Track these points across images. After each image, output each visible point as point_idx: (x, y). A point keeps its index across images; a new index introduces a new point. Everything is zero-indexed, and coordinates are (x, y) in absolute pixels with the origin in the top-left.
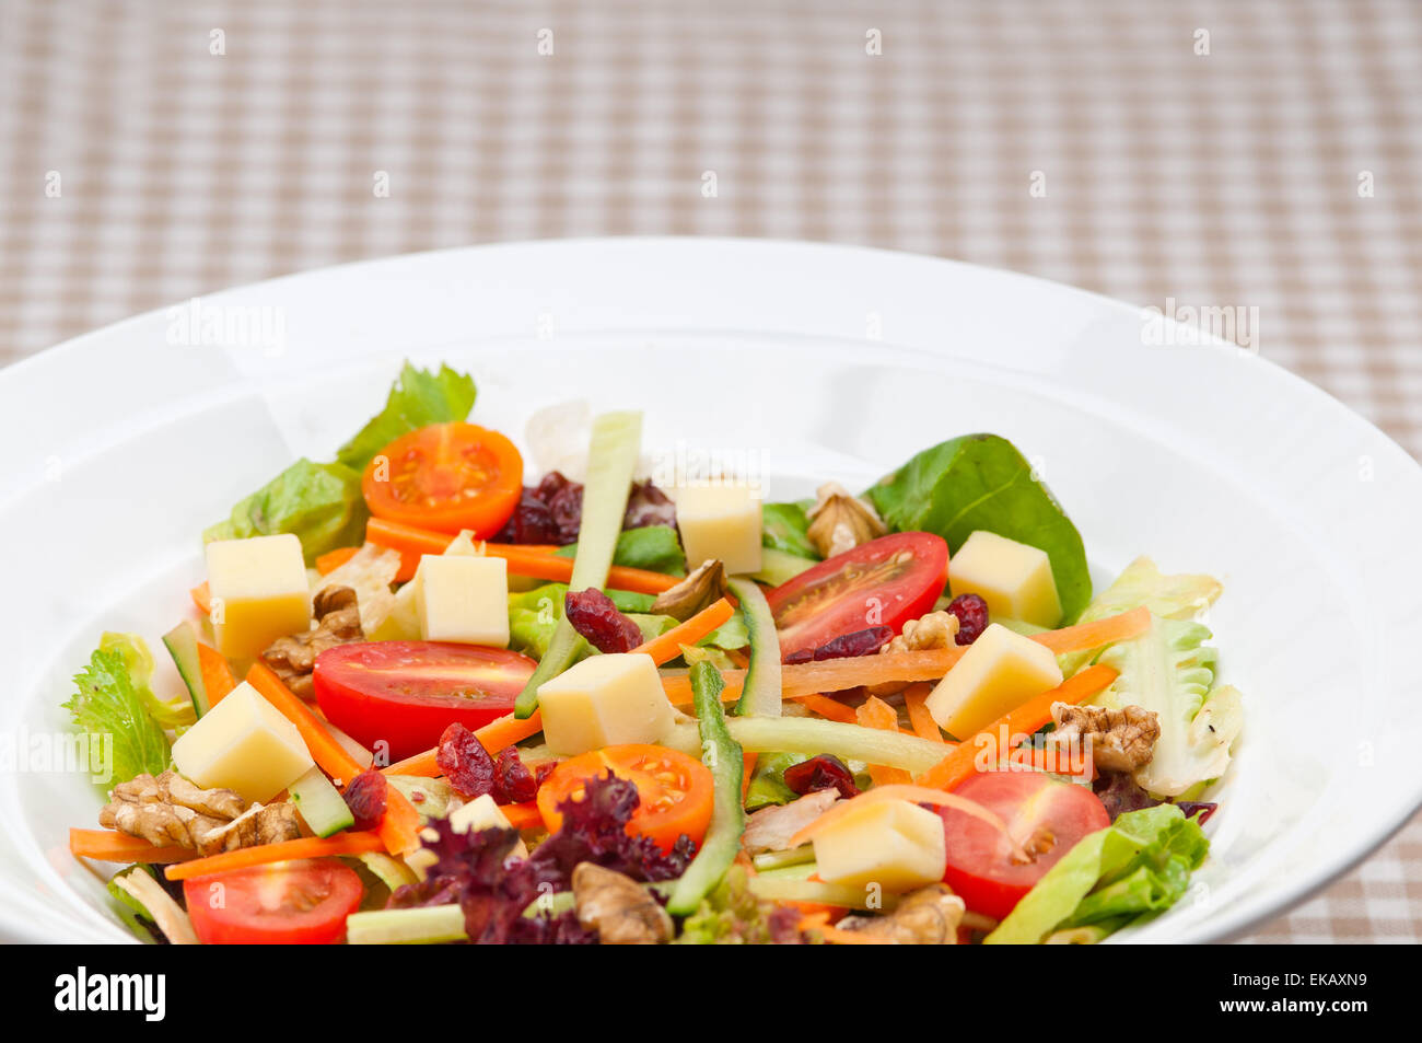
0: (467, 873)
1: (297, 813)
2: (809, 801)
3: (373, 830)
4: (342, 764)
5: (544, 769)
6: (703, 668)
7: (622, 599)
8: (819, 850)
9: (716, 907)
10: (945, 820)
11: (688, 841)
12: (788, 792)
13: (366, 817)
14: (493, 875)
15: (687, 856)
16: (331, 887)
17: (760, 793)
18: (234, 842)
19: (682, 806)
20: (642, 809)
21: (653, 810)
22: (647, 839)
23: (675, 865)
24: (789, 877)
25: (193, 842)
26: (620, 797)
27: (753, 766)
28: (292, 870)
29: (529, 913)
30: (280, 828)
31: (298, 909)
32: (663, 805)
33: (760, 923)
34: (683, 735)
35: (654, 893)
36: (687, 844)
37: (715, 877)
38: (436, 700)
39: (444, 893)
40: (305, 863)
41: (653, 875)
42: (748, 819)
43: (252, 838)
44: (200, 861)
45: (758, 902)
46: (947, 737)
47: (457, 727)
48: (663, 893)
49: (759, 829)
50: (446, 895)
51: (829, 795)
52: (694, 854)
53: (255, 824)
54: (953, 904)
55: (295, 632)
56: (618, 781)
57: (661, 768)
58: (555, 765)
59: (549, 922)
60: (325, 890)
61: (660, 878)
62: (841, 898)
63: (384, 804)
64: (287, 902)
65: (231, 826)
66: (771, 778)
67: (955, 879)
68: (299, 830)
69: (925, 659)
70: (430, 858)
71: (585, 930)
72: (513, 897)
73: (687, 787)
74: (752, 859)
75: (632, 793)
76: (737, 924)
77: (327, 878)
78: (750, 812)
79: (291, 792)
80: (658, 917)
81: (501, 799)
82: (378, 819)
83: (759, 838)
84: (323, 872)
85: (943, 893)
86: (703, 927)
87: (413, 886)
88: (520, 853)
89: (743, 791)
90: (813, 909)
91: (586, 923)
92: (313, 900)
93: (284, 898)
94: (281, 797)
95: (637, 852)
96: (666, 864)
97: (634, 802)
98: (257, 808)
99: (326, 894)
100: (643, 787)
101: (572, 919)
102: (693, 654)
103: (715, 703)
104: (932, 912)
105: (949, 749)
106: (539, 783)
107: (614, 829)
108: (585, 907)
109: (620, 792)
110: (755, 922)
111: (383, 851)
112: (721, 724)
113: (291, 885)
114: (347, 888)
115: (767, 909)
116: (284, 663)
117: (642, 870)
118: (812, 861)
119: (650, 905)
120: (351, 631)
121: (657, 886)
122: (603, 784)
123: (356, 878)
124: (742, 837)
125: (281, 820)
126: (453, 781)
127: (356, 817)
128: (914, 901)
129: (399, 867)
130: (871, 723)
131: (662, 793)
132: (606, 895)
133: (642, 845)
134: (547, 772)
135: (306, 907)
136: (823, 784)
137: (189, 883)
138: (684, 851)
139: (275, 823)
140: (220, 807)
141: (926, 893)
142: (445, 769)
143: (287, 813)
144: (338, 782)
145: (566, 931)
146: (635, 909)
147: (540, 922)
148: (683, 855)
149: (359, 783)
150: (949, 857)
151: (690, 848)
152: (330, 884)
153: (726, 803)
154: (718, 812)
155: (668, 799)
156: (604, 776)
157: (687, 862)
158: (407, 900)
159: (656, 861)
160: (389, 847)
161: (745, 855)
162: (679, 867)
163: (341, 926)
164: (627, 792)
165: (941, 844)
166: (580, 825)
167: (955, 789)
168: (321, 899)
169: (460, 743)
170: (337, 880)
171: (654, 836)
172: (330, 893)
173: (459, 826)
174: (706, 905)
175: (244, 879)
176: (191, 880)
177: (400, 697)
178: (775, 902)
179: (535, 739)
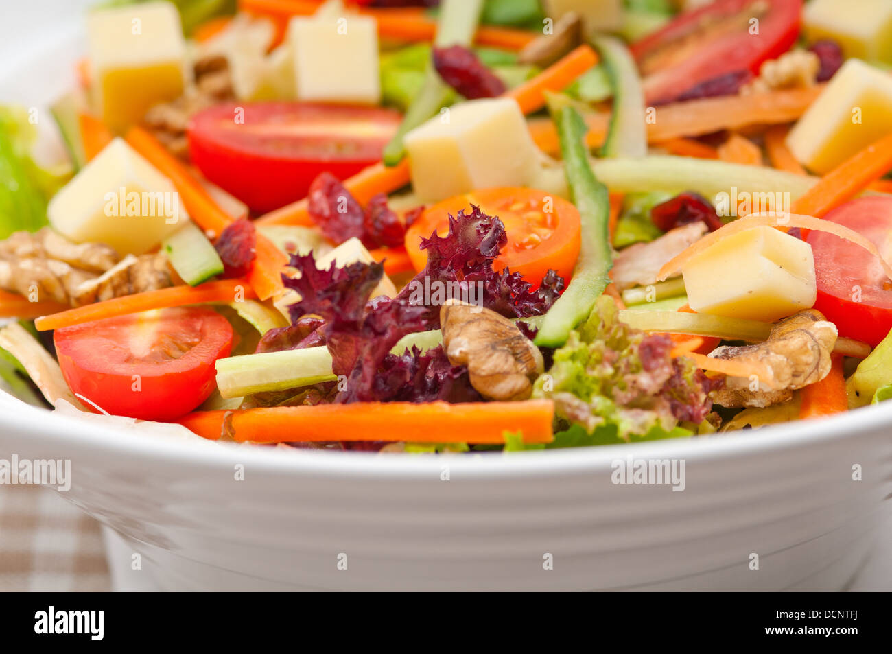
0: (331, 310)
1: (169, 264)
2: (676, 236)
3: (244, 278)
4: (214, 216)
5: (412, 213)
6: (566, 113)
7: (487, 57)
8: (689, 284)
9: (586, 338)
10: (813, 247)
11: (556, 277)
12: (653, 230)
13: (236, 265)
14: (357, 311)
15: (556, 291)
16: (202, 334)
17: (627, 232)
18: (107, 293)
19: (549, 243)
20: (509, 246)
21: (521, 248)
22: (515, 275)
23: (544, 300)
24: (659, 310)
25: (68, 296)
26: (486, 233)
27: (619, 206)
28: (164, 319)
29: (397, 351)
30: (152, 279)
31: (167, 356)
32: (530, 242)
33: (631, 352)
34: (550, 178)
35: (524, 327)
36: (555, 279)
37: (585, 310)
38: (308, 154)
39: (313, 336)
40: (178, 312)
41: (521, 310)
42: (615, 255)
43: (125, 289)
44: (70, 311)
45: (628, 331)
46: (810, 172)
47: (326, 177)
48: (531, 328)
49: (627, 266)
50: (315, 337)
51: (697, 229)
52: (562, 289)
53: (128, 276)
54: (826, 329)
55: (172, 96)
56: (484, 217)
57: (528, 208)
58: (423, 208)
59: (417, 359)
60: (196, 337)
61: (529, 313)
62: (712, 327)
63: (253, 250)
64: (157, 349)
65: (103, 279)
66: (638, 218)
67: (827, 305)
68: (171, 280)
69: (786, 99)
70: (294, 296)
71: (454, 365)
72: (379, 334)
73: (554, 225)
74: (621, 295)
75: (498, 229)
76: (608, 354)
77: (198, 325)
78: (619, 249)
79: (165, 245)
80: (527, 349)
81: (369, 243)
82: (248, 266)
83: (628, 274)
84: (195, 319)
85: (815, 319)
86: (573, 357)
87: (282, 329)
88: (385, 290)
89: (610, 230)
90: (684, 338)
91: (452, 358)
92: (185, 347)
93: (154, 346)
94: (155, 250)
95: (505, 287)
96: (534, 299)
97: (500, 239)
98: (130, 261)
99: (196, 340)
100: (510, 226)
101: (441, 355)
102: (557, 101)
103: (579, 145)
104: (806, 337)
105: (812, 183)
106: (408, 226)
107: (481, 266)
108: (452, 343)
109: (486, 227)
110: (625, 352)
111: (252, 297)
112: (586, 166)
113: (160, 333)
114: (218, 334)
115: (638, 338)
116: (162, 128)
117: (510, 305)
118: (683, 294)
119: (520, 338)
120: (226, 96)
121: (525, 321)
122: (468, 219)
123: (226, 325)
124: (610, 273)
125: (153, 271)
126: (324, 229)
127: (226, 266)
128: (786, 327)
129: (268, 311)
130: (734, 159)
131: (530, 231)
132: (473, 329)
133: (510, 280)
134: (415, 217)
135: (176, 353)
136: (688, 219)
137: (59, 334)
138: (553, 286)
139: (147, 275)
140: (94, 260)
141: (799, 320)
142: (316, 218)
143: (159, 264)
144: (211, 233)
145: (436, 368)
146: (504, 343)
147: (409, 360)
148: (552, 290)
149: (230, 233)
150: (819, 283)
151: (558, 284)
152: (201, 331)
153: (593, 240)
154: (585, 248)
155: (535, 236)
156: (470, 212)
157: (556, 297)
158: (276, 343)
159: (525, 296)
160: (259, 294)
161: (615, 289)
162: (547, 302)
163: (210, 372)
164: (494, 227)
165: (811, 271)
166: (447, 261)
167: (824, 215)
168: (191, 345)
169: (331, 192)
170: (208, 327)
171: (522, 272)
172: (201, 340)
173: (323, 264)
174: (575, 335)
175: (114, 328)
176: (61, 330)
177: (272, 152)
178: (645, 333)
179: (404, 188)
